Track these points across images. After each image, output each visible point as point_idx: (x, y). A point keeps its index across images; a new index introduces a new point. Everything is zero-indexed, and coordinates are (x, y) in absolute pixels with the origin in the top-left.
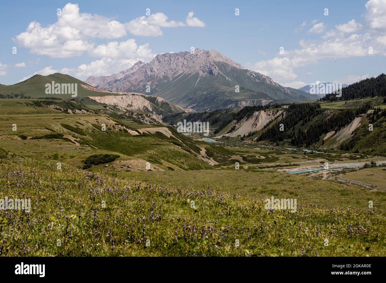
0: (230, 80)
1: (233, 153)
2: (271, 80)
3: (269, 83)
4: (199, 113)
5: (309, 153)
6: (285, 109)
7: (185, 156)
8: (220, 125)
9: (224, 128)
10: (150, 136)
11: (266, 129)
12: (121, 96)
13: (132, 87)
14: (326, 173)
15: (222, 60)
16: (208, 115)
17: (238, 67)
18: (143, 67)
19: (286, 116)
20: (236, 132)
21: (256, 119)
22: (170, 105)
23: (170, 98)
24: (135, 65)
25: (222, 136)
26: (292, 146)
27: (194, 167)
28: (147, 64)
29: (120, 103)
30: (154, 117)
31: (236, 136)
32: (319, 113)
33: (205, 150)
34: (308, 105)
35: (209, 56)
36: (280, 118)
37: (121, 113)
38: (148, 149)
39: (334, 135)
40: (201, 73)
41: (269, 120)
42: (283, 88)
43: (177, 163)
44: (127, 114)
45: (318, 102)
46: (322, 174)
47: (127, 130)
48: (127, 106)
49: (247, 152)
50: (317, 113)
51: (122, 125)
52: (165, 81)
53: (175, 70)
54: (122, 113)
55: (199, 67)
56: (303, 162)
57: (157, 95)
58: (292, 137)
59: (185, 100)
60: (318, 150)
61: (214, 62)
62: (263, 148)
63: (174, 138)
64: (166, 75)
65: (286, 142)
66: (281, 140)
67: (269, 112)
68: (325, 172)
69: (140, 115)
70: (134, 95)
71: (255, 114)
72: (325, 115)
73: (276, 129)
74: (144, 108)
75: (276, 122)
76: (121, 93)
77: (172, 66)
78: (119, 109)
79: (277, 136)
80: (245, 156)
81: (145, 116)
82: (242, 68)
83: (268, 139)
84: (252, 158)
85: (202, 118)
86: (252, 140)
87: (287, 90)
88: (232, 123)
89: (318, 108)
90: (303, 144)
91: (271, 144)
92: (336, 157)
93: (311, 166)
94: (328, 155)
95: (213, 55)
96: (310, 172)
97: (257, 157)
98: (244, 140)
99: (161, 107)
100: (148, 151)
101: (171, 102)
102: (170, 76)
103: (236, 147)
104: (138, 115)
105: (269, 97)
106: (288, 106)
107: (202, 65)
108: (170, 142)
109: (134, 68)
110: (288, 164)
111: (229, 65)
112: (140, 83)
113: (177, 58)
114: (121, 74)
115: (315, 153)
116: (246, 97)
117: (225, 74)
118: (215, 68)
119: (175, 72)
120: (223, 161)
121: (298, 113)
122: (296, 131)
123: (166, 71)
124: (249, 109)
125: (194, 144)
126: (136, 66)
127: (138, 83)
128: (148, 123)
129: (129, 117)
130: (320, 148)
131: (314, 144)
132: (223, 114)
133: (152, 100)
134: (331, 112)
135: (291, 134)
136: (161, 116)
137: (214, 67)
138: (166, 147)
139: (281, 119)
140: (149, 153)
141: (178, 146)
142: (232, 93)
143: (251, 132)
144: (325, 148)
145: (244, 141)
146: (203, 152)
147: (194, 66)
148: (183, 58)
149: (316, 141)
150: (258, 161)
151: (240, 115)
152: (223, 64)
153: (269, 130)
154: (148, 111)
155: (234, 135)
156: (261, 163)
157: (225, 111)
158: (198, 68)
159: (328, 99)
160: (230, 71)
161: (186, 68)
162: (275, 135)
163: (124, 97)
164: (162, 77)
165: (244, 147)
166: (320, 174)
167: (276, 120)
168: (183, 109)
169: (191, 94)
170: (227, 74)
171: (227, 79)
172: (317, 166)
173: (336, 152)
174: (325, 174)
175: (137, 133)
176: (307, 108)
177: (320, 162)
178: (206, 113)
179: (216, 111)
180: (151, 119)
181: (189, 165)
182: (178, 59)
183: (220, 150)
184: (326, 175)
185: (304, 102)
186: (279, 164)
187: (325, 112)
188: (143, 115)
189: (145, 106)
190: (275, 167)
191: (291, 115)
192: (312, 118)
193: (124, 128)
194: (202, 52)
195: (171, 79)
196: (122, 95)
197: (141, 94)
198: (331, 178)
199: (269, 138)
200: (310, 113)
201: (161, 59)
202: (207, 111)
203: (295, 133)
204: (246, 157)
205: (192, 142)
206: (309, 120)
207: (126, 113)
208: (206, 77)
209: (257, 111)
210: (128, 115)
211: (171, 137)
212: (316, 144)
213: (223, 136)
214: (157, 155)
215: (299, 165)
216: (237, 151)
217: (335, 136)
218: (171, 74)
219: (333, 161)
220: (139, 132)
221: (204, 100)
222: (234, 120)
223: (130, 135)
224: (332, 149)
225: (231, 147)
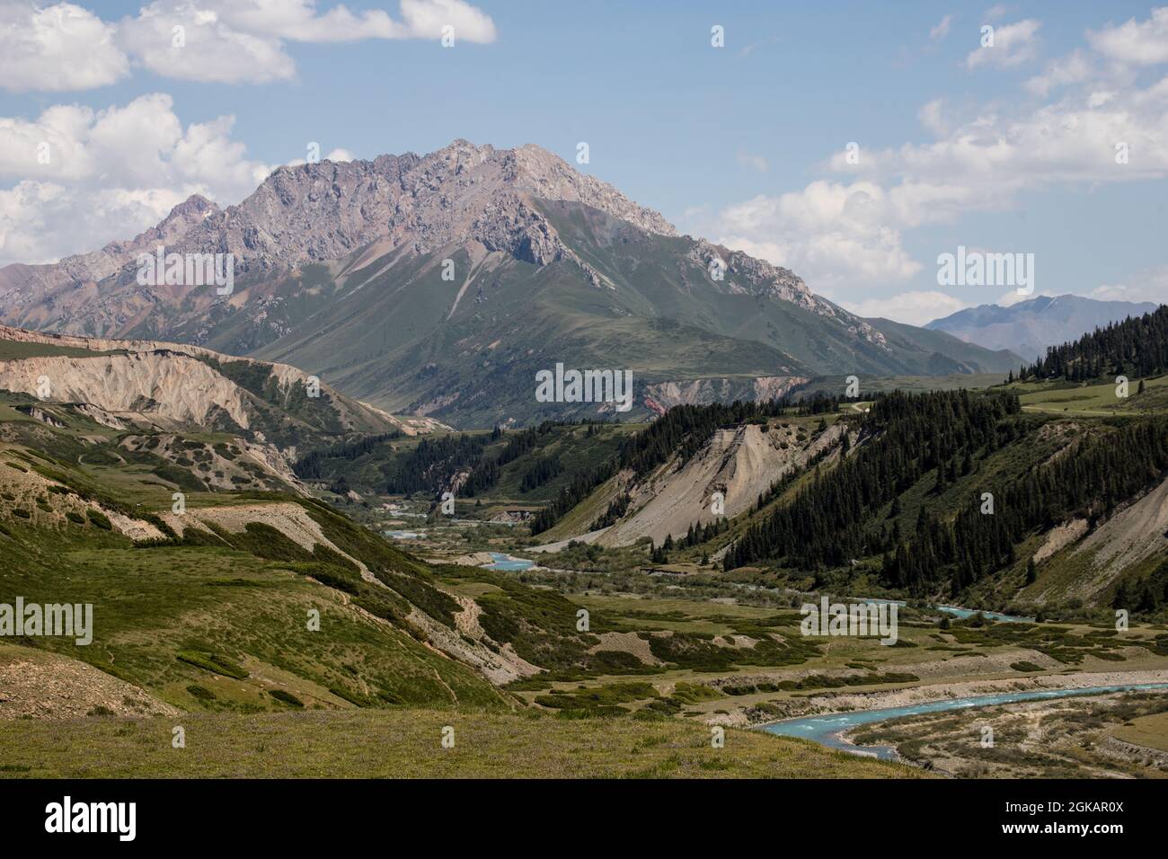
0: (612, 286)
1: (608, 623)
2: (800, 287)
3: (790, 298)
4: (465, 438)
5: (965, 622)
6: (858, 417)
7: (365, 635)
8: (563, 493)
9: (579, 507)
10: (219, 543)
11: (769, 508)
12: (104, 359)
13: (161, 319)
14: (1040, 714)
15: (573, 196)
16: (506, 444)
17: (646, 226)
18: (209, 225)
19: (859, 451)
20: (631, 523)
21: (725, 463)
22: (334, 399)
23: (336, 369)
24: (174, 213)
25: (565, 543)
26: (888, 588)
27: (403, 691)
28: (230, 209)
29: (97, 389)
30: (257, 455)
31: (632, 542)
32: (1011, 434)
33: (478, 610)
34: (960, 400)
35: (514, 176)
36: (833, 460)
37: (101, 438)
38: (188, 608)
39: (1084, 536)
40: (478, 253)
41: (783, 469)
42: (856, 322)
43: (322, 669)
44: (127, 442)
45: (1010, 387)
46: (1023, 720)
47: (106, 519)
48: (133, 407)
49: (676, 616)
50: (1004, 435)
51: (85, 495)
52: (313, 291)
53: (360, 237)
54: (105, 440)
55: (470, 223)
56: (933, 665)
57: (274, 354)
58: (889, 547)
59: (402, 378)
60: (1009, 606)
61: (537, 203)
62: (750, 597)
63: (332, 552)
64: (317, 260)
65: (858, 568)
66: (836, 559)
67: (781, 433)
68: (1035, 710)
69: (190, 446)
70: (163, 352)
71: (717, 439)
72: (1040, 446)
73: (811, 509)
74: (210, 413)
75: (813, 480)
76: (104, 345)
77: (345, 221)
78: (91, 419)
79: (817, 544)
80: (662, 635)
81: (212, 451)
82: (666, 232)
83: (775, 557)
84: (697, 643)
85: (478, 462)
86: (705, 562)
87: (871, 333)
88: (614, 481)
89: (1009, 411)
90: (936, 579)
91: (791, 579)
92: (1088, 639)
93: (972, 684)
94: (1057, 630)
95: (531, 169)
96: (964, 710)
97: (719, 641)
98: (665, 562)
99: (293, 409)
100: (188, 618)
101: (339, 385)
102: (335, 267)
103: (624, 596)
104: (179, 444)
105: (788, 362)
106: (868, 404)
107: (482, 218)
108: (301, 573)
109: (167, 229)
110: (862, 673)
111: (605, 216)
112: (198, 301)
113: (366, 186)
114: (107, 256)
115: (989, 623)
116: (682, 366)
117: (586, 259)
118: (543, 229)
119: (361, 250)
120: (560, 660)
121: (917, 435)
122: (907, 522)
123: (315, 242)
124: (691, 419)
125: (427, 579)
126: (179, 220)
127: (188, 300)
128: (228, 484)
129: (138, 457)
130: (1018, 600)
131: (991, 578)
132: (576, 443)
133: (252, 379)
134: (1071, 433)
135: (883, 536)
136: (291, 453)
137: (536, 225)
138: (277, 596)
139: (835, 466)
140: (188, 626)
141: (334, 592)
142: (619, 346)
143: (699, 525)
144: (1040, 602)
145: (665, 567)
146: (469, 616)
147: (447, 220)
148: (397, 184)
149: (1000, 566)
150: (723, 660)
151: (651, 447)
152: (579, 213)
153: (779, 517)
154: (232, 427)
155: (621, 536)
156: (734, 666)
157: (585, 428)
158: (462, 231)
159: (1059, 373)
160: (610, 244)
161: (407, 229)
162: (809, 539)
163: (117, 361)
164: (296, 273)
165: (664, 595)
166: (1011, 723)
167: (814, 470)
168: (393, 420)
169: (434, 348)
170: (599, 259)
171: (596, 281)
172: (999, 684)
173: (1093, 616)
174: (1033, 722)
175: (153, 532)
176: (958, 415)
177: (1014, 666)
178: (496, 435)
179: (545, 428)
180: (241, 464)
181: (381, 681)
182: (372, 188)
183: (545, 605)
184: (1042, 724)
185: (948, 387)
186: (821, 672)
187: (1041, 430)
188: (202, 446)
189: (216, 407)
190: (799, 687)
191: (884, 446)
192: (982, 458)
193: (95, 506)
194: (483, 157)
195: (340, 282)
196: (109, 354)
197: (199, 350)
198: (1062, 740)
199: (781, 554)
200: (968, 436)
201: (293, 190)
202: (502, 427)
203: (903, 530)
204: (668, 641)
205: (415, 573)
206: (966, 469)
207: (122, 437)
208: (499, 271)
209: (726, 427)
210: (132, 447)
211: (318, 547)
212: (997, 578)
213: (572, 544)
214: (229, 634)
215: (913, 678)
216: (630, 614)
217: (1086, 545)
218: (340, 260)
219: (1077, 659)
220: (163, 527)
221: (491, 375)
222: (622, 467)
223: (121, 541)
224: (1076, 604)
225: (606, 593)
